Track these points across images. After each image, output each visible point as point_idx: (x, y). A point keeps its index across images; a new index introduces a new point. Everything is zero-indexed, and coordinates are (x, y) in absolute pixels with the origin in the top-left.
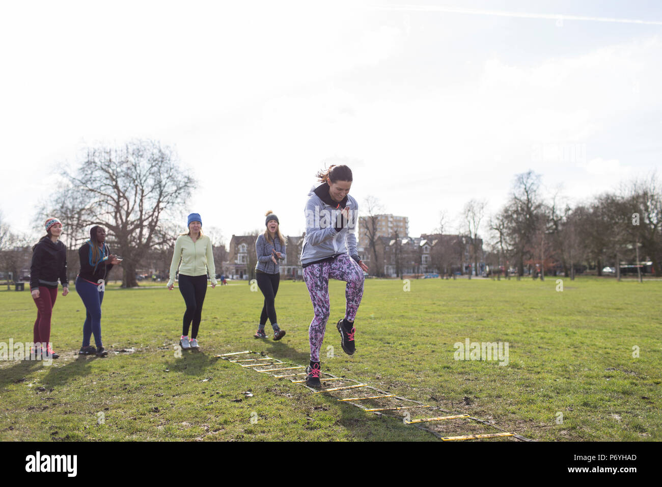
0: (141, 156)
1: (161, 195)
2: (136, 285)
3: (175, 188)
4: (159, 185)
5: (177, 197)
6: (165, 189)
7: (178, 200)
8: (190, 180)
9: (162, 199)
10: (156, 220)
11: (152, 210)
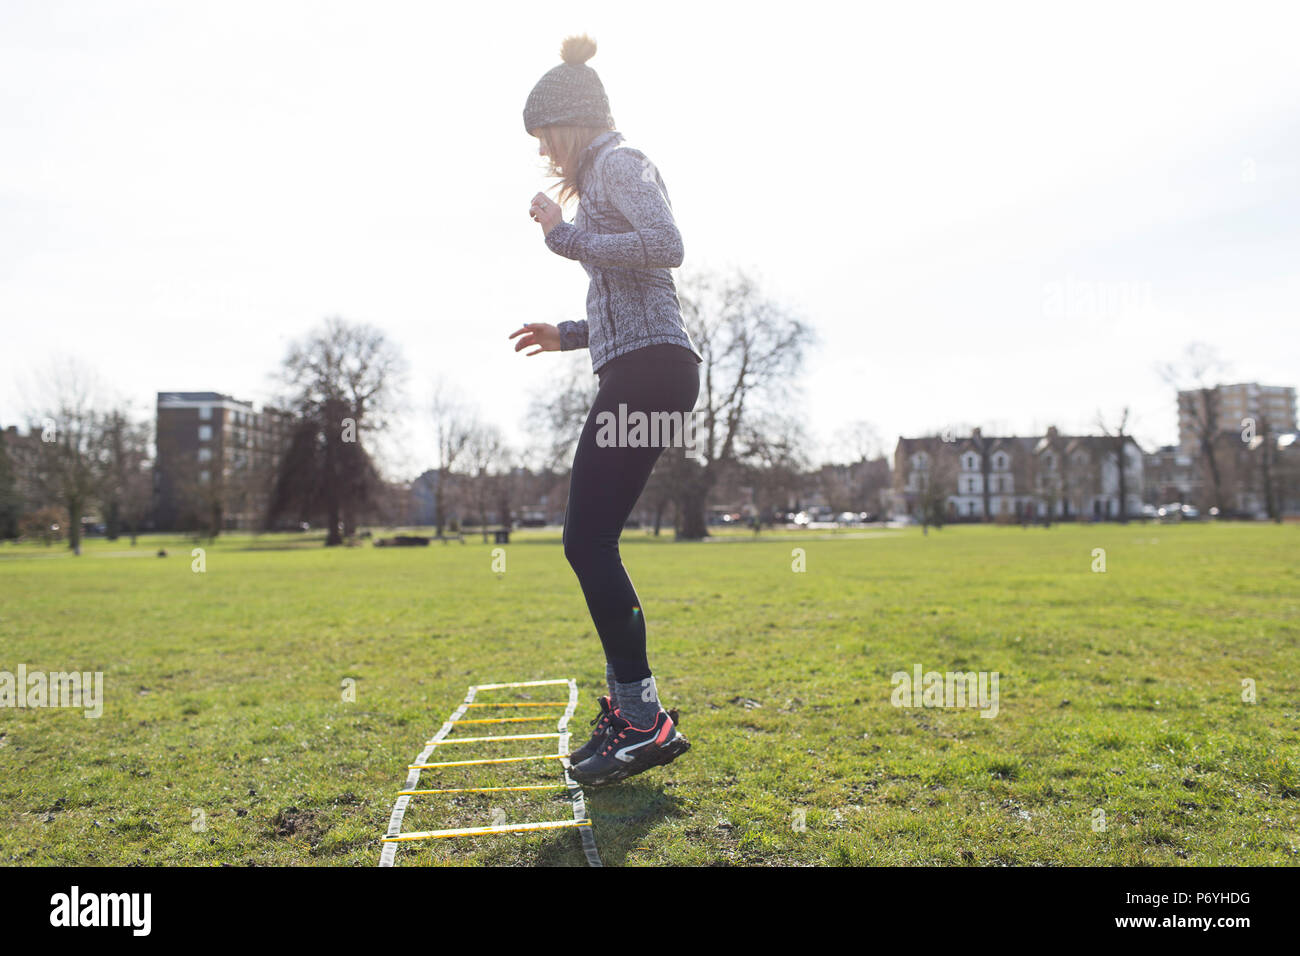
0: (707, 287)
1: (746, 360)
2: (705, 534)
3: (772, 346)
4: (742, 340)
5: (778, 362)
6: (754, 348)
7: (779, 369)
8: (799, 328)
9: (749, 367)
10: (739, 410)
11: (731, 391)
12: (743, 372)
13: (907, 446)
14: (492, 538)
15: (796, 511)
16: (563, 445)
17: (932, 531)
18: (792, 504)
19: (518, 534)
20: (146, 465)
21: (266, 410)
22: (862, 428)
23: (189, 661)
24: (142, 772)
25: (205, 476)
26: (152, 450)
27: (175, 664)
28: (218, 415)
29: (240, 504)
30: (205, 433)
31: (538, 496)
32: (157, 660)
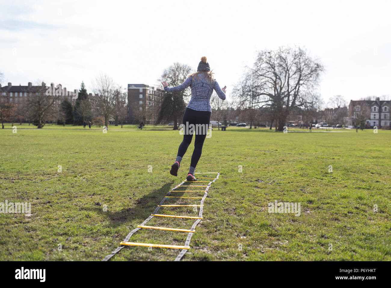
0: (289, 53)
1: (300, 76)
3: (309, 71)
4: (299, 70)
5: (311, 77)
6: (303, 72)
7: (311, 79)
8: (318, 66)
9: (301, 78)
10: (298, 92)
11: (295, 85)
12: (300, 80)
13: (353, 103)
14: (221, 129)
15: (316, 123)
16: (243, 101)
17: (359, 131)
18: (314, 121)
19: (229, 128)
20: (125, 105)
21: (158, 90)
22: (338, 98)
23: (129, 162)
24: (112, 188)
25: (141, 108)
26: (127, 101)
27: (126, 163)
28: (145, 91)
29: (150, 117)
30: (141, 96)
31: (235, 117)
32: (122, 161)
